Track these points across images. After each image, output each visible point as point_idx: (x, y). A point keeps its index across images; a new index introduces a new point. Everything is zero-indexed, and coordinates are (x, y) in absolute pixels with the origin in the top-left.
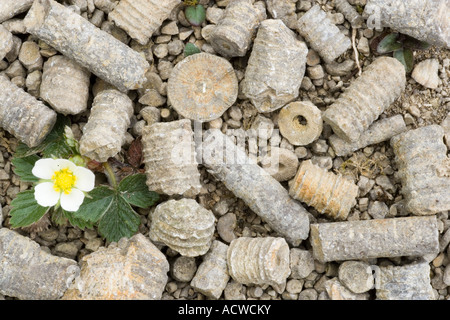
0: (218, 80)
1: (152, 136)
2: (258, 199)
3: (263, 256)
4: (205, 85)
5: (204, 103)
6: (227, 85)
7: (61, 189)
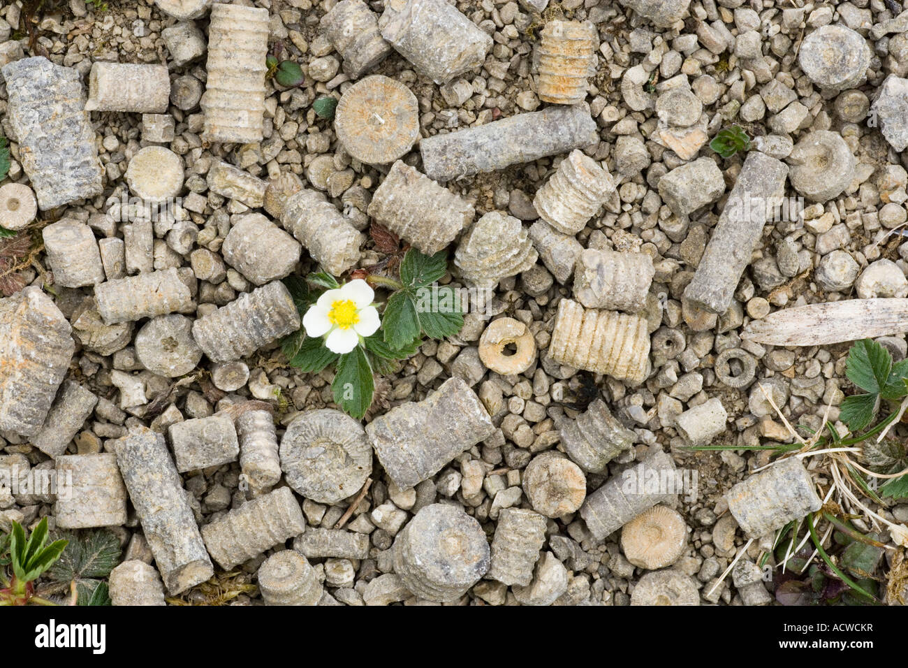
0: (383, 99)
1: (384, 208)
2: (523, 148)
3: (575, 178)
4: (377, 116)
5: (395, 132)
6: (396, 96)
7: (350, 323)
